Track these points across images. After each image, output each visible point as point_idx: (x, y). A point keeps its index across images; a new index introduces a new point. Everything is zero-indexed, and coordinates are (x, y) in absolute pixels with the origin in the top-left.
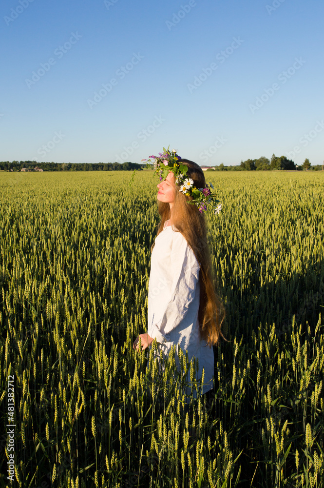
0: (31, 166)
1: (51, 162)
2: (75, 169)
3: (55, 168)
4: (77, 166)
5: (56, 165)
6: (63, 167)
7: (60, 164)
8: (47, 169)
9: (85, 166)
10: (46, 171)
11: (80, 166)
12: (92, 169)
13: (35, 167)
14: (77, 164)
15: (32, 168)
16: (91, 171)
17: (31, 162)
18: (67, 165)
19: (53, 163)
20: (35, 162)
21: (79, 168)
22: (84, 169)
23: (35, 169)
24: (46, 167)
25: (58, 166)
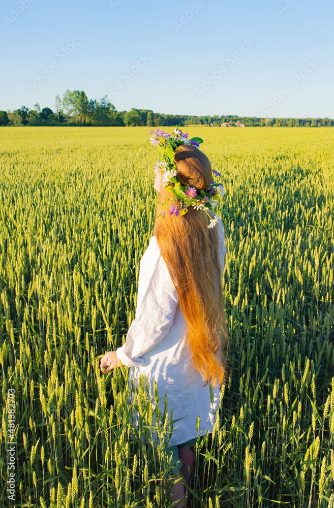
0: (233, 120)
1: (253, 117)
2: (279, 124)
3: (257, 123)
4: (282, 122)
5: (259, 120)
6: (266, 122)
7: (263, 119)
8: (249, 124)
9: (291, 121)
10: (248, 126)
11: (285, 121)
12: (298, 125)
13: (236, 122)
14: (282, 119)
15: (233, 123)
16: (297, 126)
17: (232, 116)
18: (271, 120)
19: (256, 117)
20: (237, 117)
21: (284, 124)
22: (290, 124)
23: (236, 124)
24: (248, 122)
25: (261, 120)
